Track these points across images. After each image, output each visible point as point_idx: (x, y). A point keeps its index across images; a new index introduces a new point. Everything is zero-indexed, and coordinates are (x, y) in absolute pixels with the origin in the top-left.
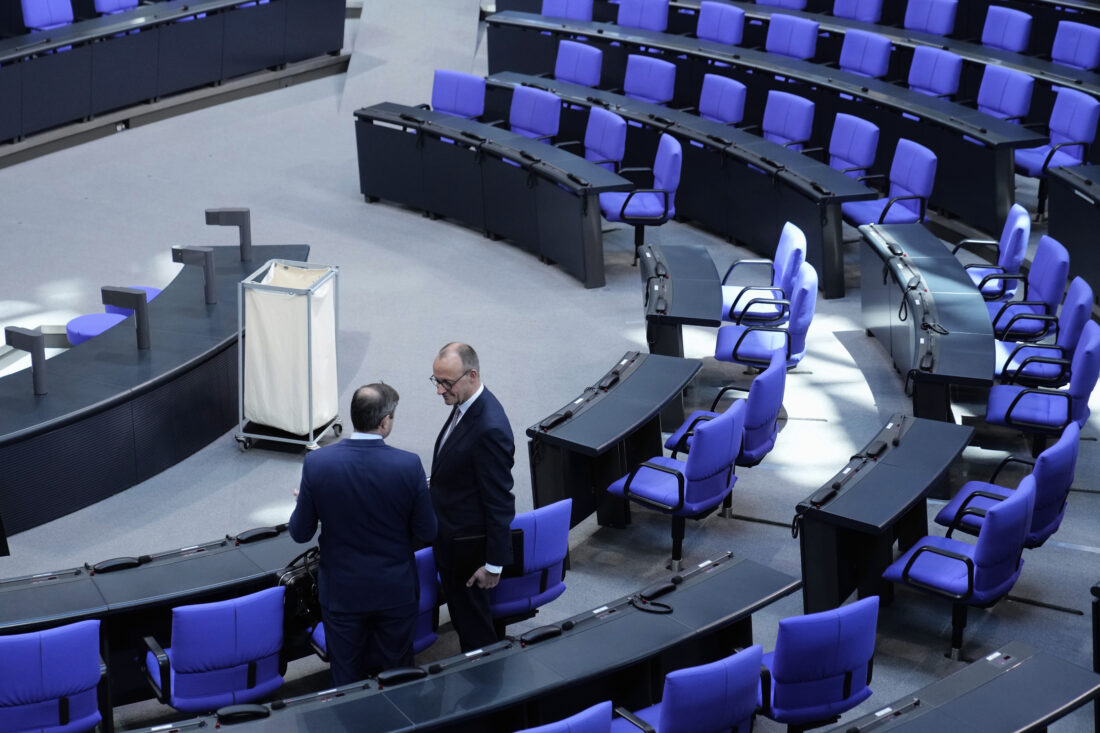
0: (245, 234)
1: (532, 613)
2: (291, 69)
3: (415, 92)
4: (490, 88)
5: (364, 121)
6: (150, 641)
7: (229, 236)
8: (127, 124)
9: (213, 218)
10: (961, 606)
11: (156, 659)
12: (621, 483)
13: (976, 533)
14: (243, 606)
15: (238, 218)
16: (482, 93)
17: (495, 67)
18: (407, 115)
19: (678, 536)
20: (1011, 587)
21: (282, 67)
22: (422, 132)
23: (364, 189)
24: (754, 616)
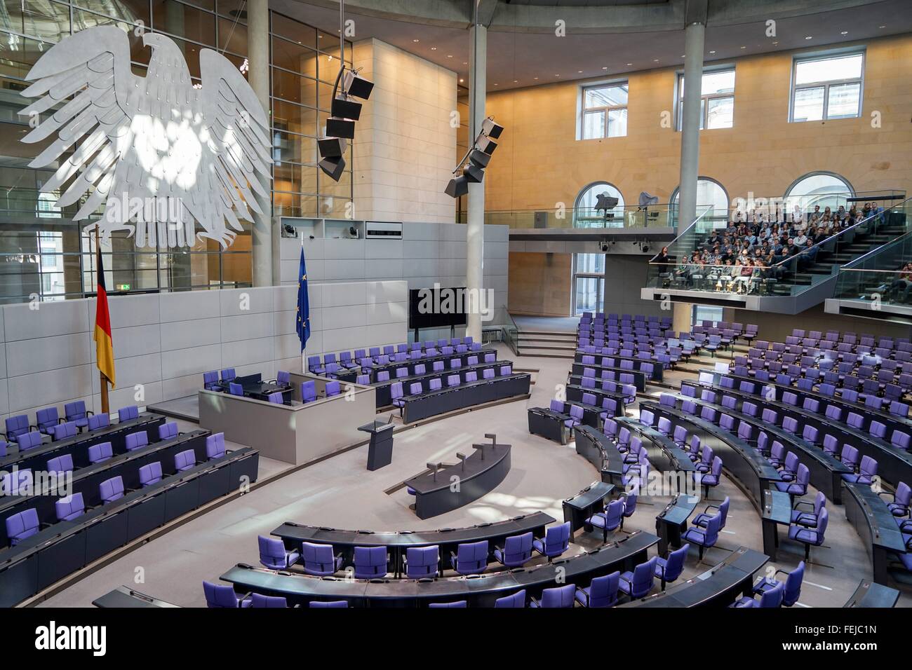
0: (494, 441)
1: (560, 555)
2: (515, 397)
3: (546, 405)
4: (565, 405)
5: (530, 412)
6: (452, 553)
7: (490, 441)
8: (471, 410)
9: (487, 436)
10: (702, 547)
11: (454, 557)
12: (588, 520)
13: (705, 527)
14: (478, 545)
15: (493, 437)
16: (563, 405)
17: (568, 398)
18: (541, 410)
19: (605, 536)
20: (715, 543)
21: (513, 396)
22: (545, 416)
23: (530, 430)
24: (648, 549)
